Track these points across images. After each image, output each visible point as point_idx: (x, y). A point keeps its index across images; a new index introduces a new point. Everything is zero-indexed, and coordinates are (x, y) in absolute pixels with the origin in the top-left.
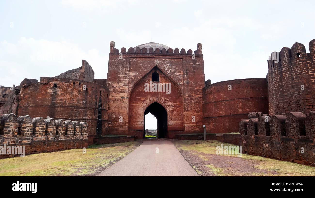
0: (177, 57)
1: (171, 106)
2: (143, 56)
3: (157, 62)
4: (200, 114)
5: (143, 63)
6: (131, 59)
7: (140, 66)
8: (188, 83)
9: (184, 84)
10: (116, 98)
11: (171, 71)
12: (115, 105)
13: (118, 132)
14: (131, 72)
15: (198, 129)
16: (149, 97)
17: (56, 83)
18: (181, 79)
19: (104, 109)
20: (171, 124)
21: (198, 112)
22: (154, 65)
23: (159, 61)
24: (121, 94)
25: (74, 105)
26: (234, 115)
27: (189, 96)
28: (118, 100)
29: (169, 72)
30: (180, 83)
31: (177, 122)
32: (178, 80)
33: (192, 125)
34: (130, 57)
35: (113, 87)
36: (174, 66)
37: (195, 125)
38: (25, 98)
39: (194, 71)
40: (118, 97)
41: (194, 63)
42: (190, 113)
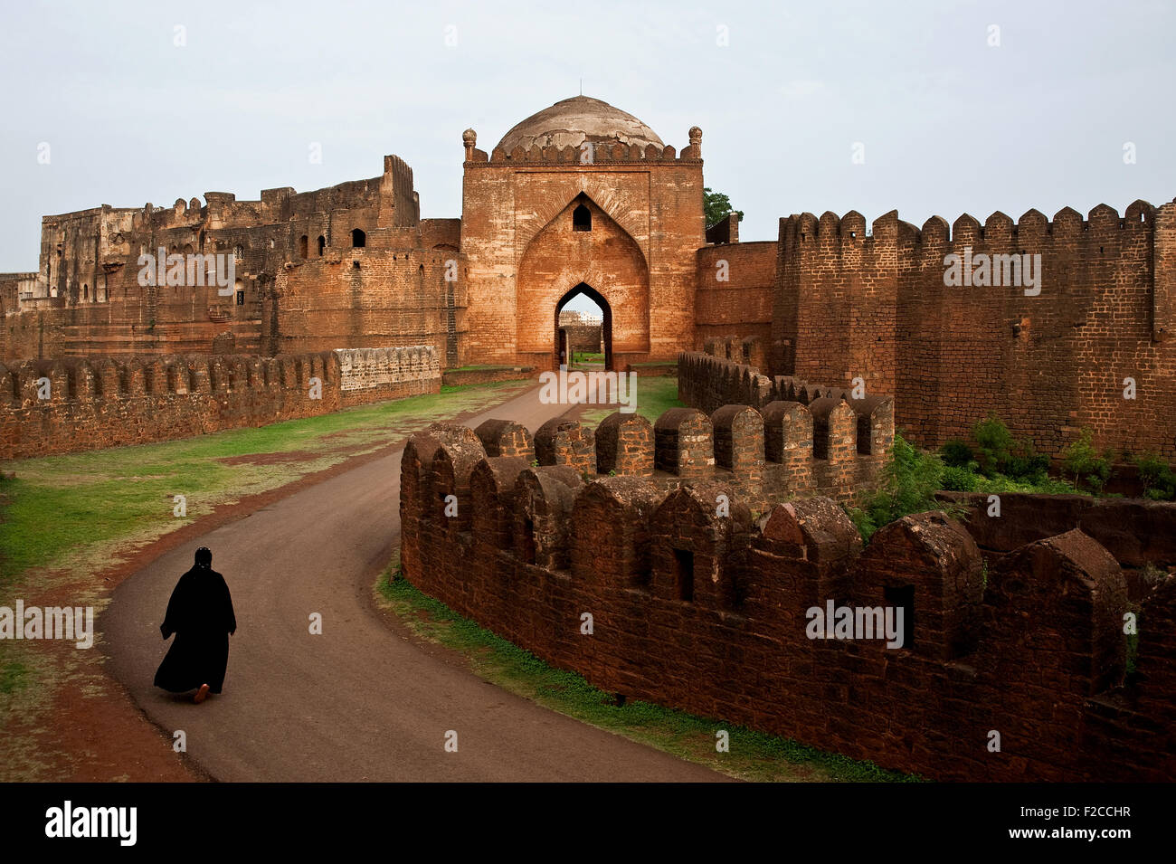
0: (635, 169)
1: (621, 292)
2: (549, 169)
3: (584, 183)
4: (686, 313)
5: (550, 185)
6: (519, 175)
7: (543, 195)
8: (660, 238)
9: (651, 239)
10: (487, 276)
11: (618, 206)
12: (484, 295)
13: (494, 357)
14: (519, 212)
15: (682, 350)
16: (565, 270)
17: (357, 259)
18: (644, 227)
19: (460, 307)
20: (621, 337)
21: (684, 309)
22: (577, 190)
23: (588, 181)
24: (497, 267)
25: (400, 306)
26: (747, 323)
27: (662, 269)
28: (490, 283)
29: (613, 209)
30: (642, 238)
31: (635, 332)
32: (637, 228)
33: (669, 340)
34: (516, 173)
35: (478, 251)
36: (627, 194)
37: (675, 340)
38: (293, 294)
39: (677, 205)
40: (491, 276)
41: (678, 183)
42: (663, 312)
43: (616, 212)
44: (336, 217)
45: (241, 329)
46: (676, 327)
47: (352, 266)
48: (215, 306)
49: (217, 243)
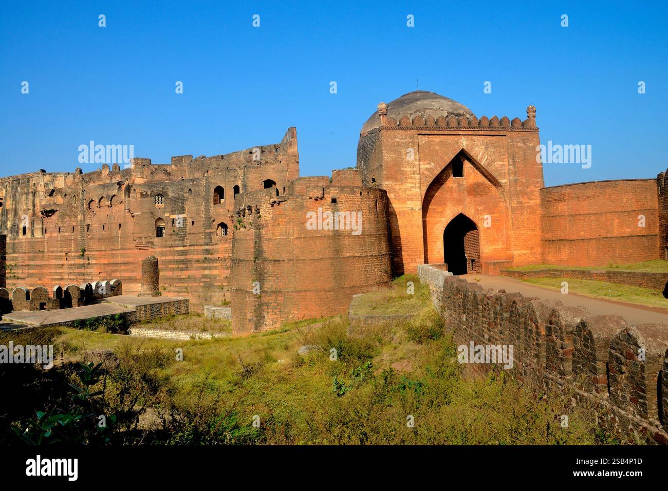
0: (497, 133)
1: (486, 219)
2: (441, 132)
3: (464, 143)
4: (536, 232)
5: (441, 144)
6: (420, 136)
7: (437, 151)
8: (516, 181)
9: (510, 181)
10: (403, 209)
11: (487, 159)
13: (409, 269)
14: (422, 163)
15: (534, 259)
16: (449, 204)
17: (335, 195)
18: (505, 173)
20: (488, 251)
21: (533, 230)
22: (459, 147)
23: (467, 141)
24: (409, 202)
26: (605, 238)
27: (519, 203)
28: (404, 215)
29: (484, 161)
30: (504, 181)
31: (496, 247)
32: (500, 174)
33: (525, 252)
34: (418, 134)
35: (394, 191)
36: (492, 150)
37: (528, 251)
38: (279, 224)
39: (525, 158)
40: (406, 209)
41: (524, 143)
42: (521, 232)
43: (486, 163)
44: (251, 171)
45: (163, 254)
46: (529, 243)
47: (331, 200)
48: (141, 238)
49: (141, 193)
